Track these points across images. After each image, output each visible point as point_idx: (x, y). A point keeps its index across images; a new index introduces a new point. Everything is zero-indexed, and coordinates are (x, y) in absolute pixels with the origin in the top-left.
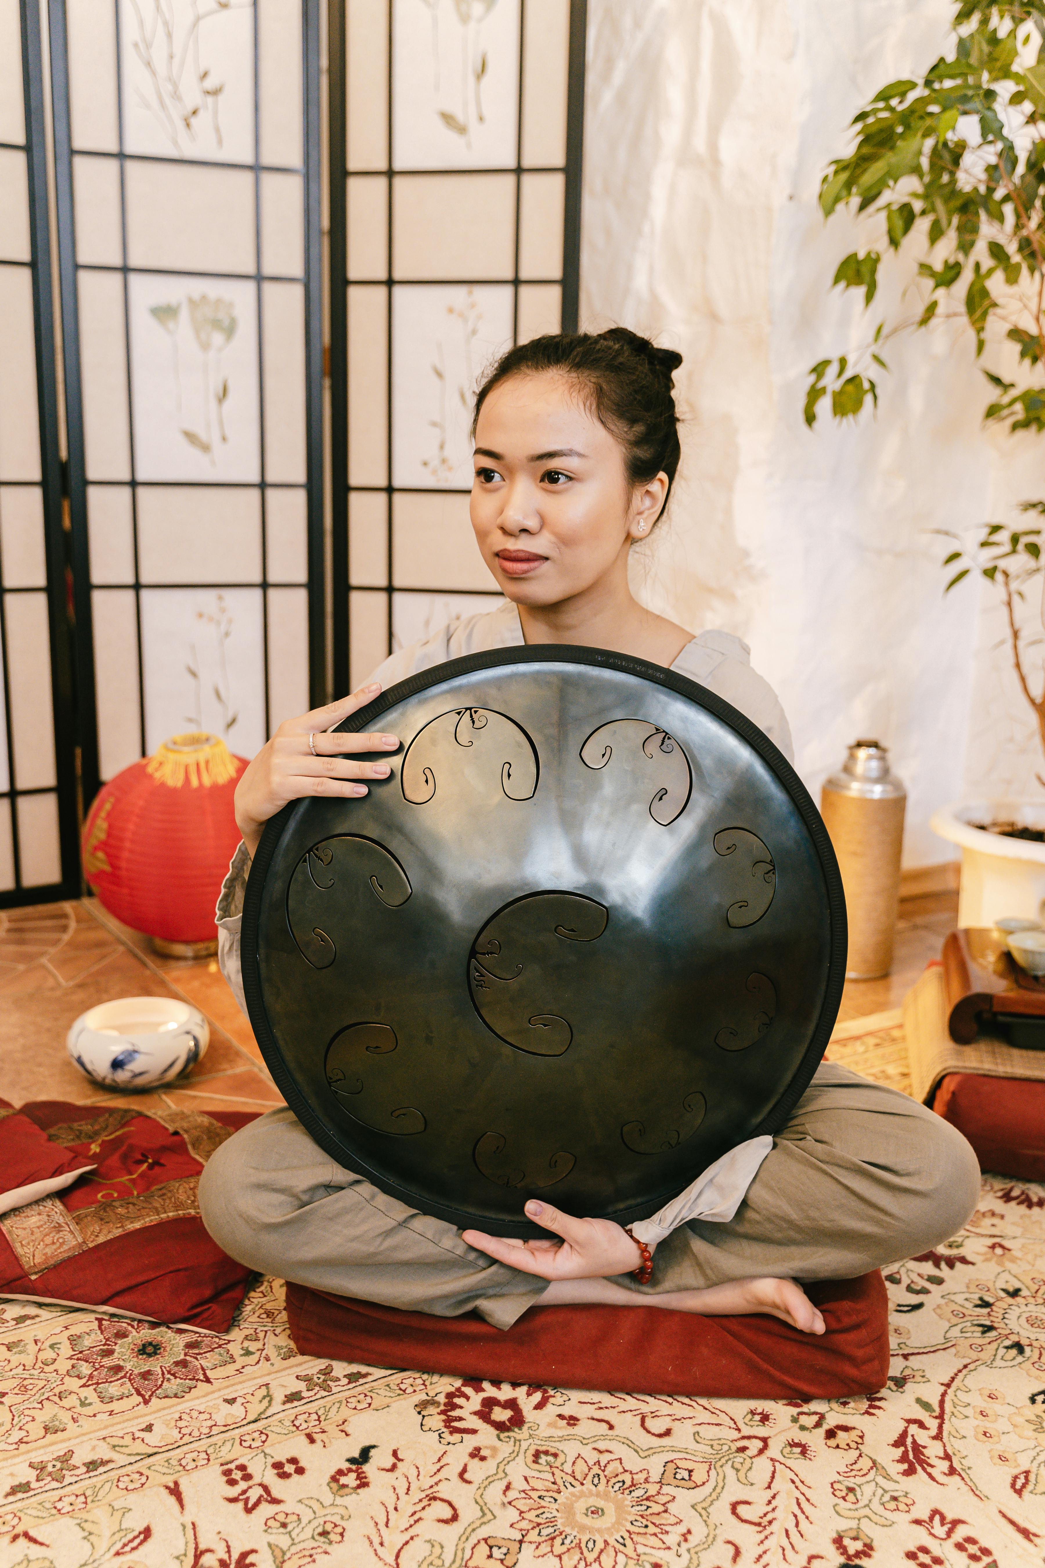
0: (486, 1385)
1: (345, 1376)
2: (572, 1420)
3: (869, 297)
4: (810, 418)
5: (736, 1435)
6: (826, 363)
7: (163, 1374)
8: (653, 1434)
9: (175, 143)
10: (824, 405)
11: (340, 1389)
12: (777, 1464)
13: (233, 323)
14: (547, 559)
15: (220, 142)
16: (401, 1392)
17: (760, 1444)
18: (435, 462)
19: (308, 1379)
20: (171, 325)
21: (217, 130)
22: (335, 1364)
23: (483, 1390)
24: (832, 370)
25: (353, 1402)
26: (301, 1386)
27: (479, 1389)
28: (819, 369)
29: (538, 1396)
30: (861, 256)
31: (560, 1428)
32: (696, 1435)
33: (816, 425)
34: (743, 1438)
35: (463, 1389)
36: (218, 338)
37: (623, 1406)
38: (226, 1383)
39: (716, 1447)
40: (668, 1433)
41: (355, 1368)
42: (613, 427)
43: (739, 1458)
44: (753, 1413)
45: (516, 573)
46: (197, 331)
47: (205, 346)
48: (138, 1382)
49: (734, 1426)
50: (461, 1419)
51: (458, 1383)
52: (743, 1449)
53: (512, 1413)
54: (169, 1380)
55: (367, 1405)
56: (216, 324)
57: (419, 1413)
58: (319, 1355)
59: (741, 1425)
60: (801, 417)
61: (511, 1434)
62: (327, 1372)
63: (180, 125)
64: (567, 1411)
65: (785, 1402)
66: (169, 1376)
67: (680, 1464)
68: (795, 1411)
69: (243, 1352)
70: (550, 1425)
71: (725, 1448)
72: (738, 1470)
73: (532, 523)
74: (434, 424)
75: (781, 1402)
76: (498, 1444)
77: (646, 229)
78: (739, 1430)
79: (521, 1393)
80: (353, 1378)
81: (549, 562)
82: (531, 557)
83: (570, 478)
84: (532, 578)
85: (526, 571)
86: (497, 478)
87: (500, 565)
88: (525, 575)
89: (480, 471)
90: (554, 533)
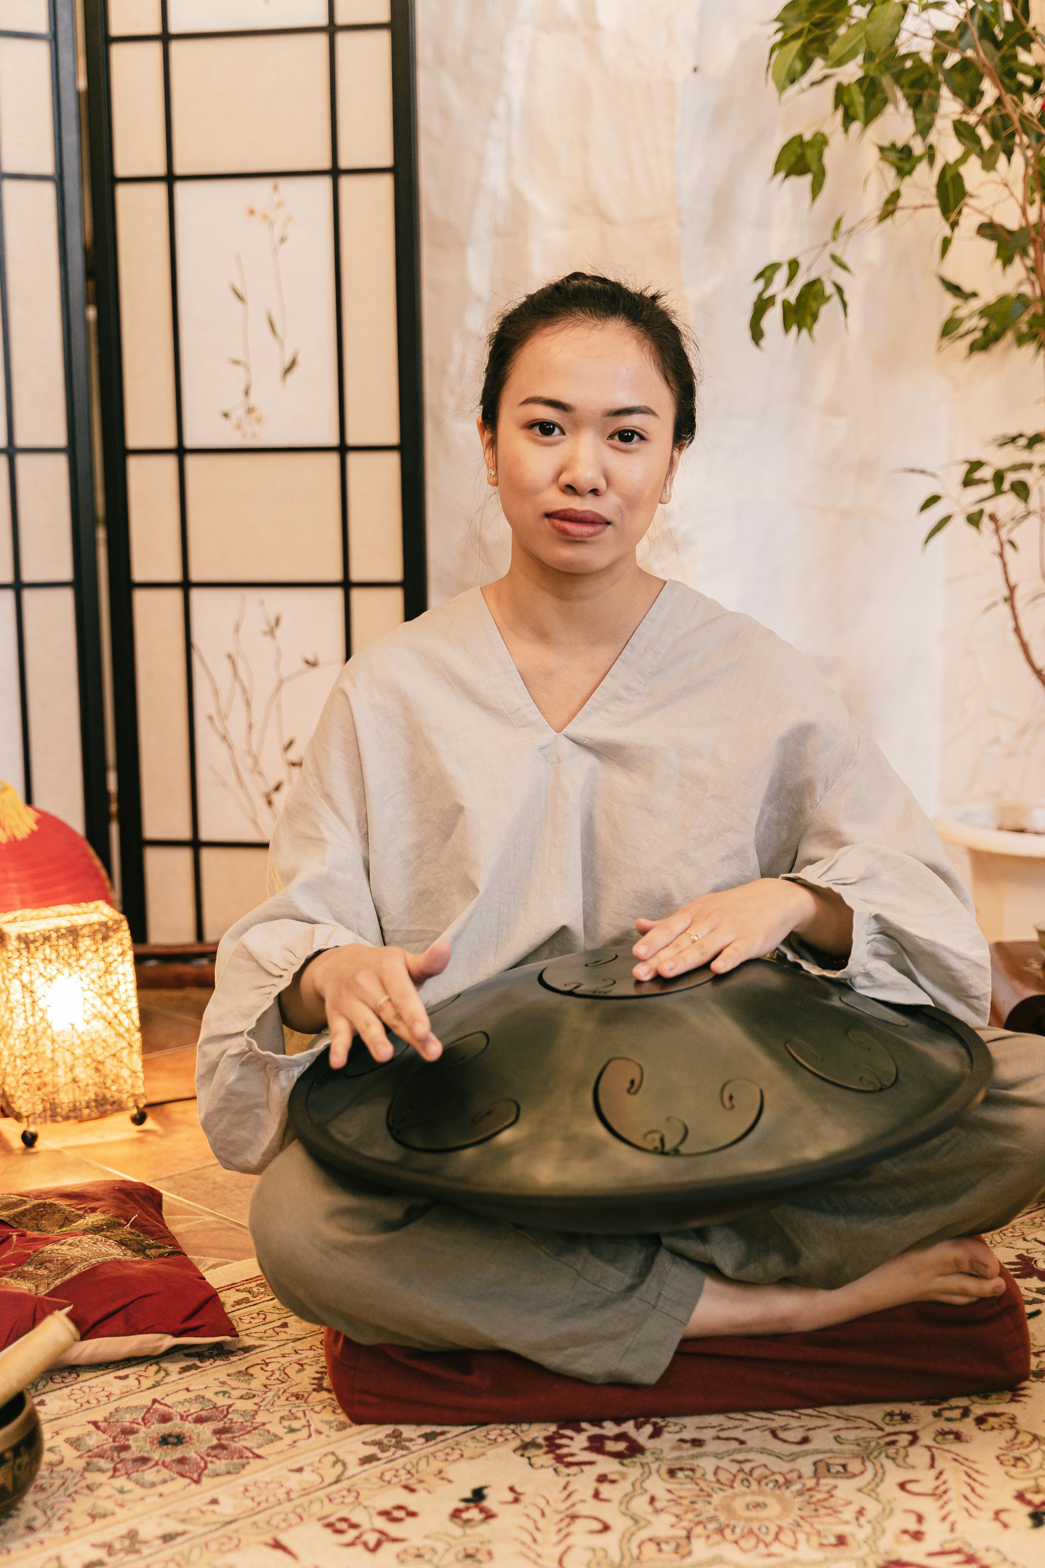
0: (584, 1425)
1: (419, 1437)
2: (697, 1443)
3: (816, 188)
4: (757, 334)
5: (880, 1433)
6: (774, 267)
7: (202, 1458)
8: (792, 1443)
10: (773, 318)
11: (417, 1447)
12: (934, 1450)
14: (608, 523)
16: (492, 1442)
17: (910, 1437)
18: (239, 413)
19: (378, 1444)
22: (401, 1428)
23: (584, 1430)
24: (782, 275)
25: (441, 1455)
26: (373, 1450)
27: (579, 1430)
28: (768, 274)
29: (648, 1429)
30: (807, 137)
31: (687, 1449)
32: (838, 1439)
33: (763, 343)
34: (889, 1434)
35: (561, 1432)
37: (746, 1426)
38: (282, 1457)
39: (863, 1444)
40: (805, 1440)
41: (427, 1429)
43: (891, 1451)
44: (891, 1414)
45: (581, 536)
48: (177, 1467)
49: (876, 1427)
50: (572, 1455)
51: (553, 1428)
52: (893, 1443)
53: (627, 1444)
54: (211, 1462)
55: (459, 1456)
57: (522, 1455)
58: (380, 1421)
59: (881, 1424)
60: (747, 334)
61: (635, 1459)
62: (397, 1435)
64: (687, 1435)
65: (922, 1402)
66: (210, 1459)
67: (830, 1461)
68: (936, 1408)
69: (286, 1430)
70: (673, 1449)
71: (873, 1444)
72: (894, 1459)
74: (236, 362)
75: (917, 1403)
76: (624, 1469)
77: (501, 108)
78: (882, 1430)
79: (629, 1427)
80: (428, 1437)
81: (609, 527)
83: (642, 438)
84: (593, 543)
85: (591, 535)
86: (557, 431)
87: (554, 527)
88: (589, 539)
89: (535, 422)
90: (622, 495)
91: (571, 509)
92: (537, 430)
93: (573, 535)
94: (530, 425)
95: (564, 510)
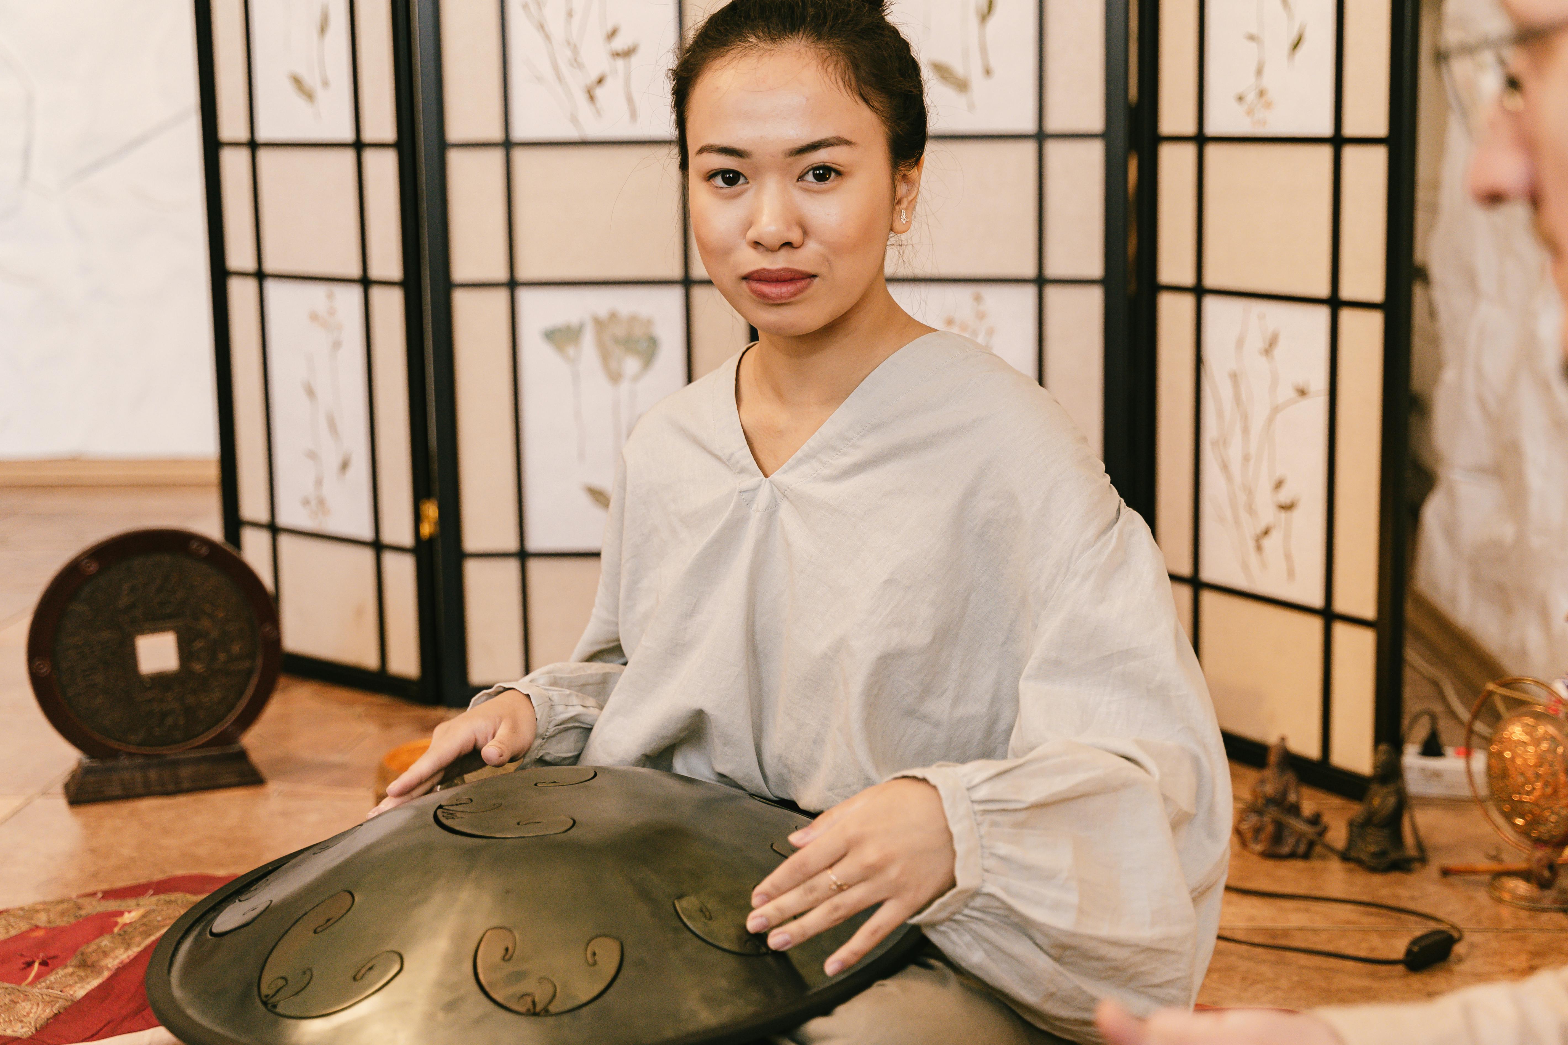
9: (574, 120)
13: (653, 344)
14: (814, 276)
15: (633, 115)
18: (1251, 96)
20: (571, 351)
21: (630, 100)
36: (631, 365)
42: (876, 104)
45: (781, 298)
46: (605, 356)
47: (615, 377)
56: (628, 344)
63: (581, 98)
73: (795, 236)
81: (817, 280)
82: (797, 276)
83: (839, 173)
84: (799, 302)
85: (794, 295)
86: (742, 180)
87: (755, 292)
88: (792, 299)
89: (712, 172)
90: (822, 242)
91: (764, 269)
92: (719, 181)
93: (772, 299)
94: (710, 176)
95: (757, 272)
